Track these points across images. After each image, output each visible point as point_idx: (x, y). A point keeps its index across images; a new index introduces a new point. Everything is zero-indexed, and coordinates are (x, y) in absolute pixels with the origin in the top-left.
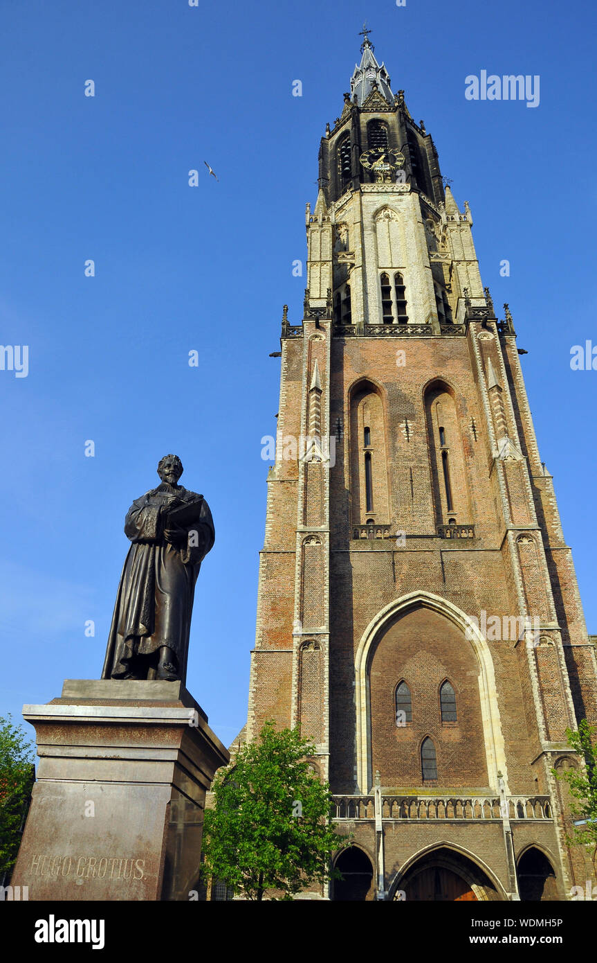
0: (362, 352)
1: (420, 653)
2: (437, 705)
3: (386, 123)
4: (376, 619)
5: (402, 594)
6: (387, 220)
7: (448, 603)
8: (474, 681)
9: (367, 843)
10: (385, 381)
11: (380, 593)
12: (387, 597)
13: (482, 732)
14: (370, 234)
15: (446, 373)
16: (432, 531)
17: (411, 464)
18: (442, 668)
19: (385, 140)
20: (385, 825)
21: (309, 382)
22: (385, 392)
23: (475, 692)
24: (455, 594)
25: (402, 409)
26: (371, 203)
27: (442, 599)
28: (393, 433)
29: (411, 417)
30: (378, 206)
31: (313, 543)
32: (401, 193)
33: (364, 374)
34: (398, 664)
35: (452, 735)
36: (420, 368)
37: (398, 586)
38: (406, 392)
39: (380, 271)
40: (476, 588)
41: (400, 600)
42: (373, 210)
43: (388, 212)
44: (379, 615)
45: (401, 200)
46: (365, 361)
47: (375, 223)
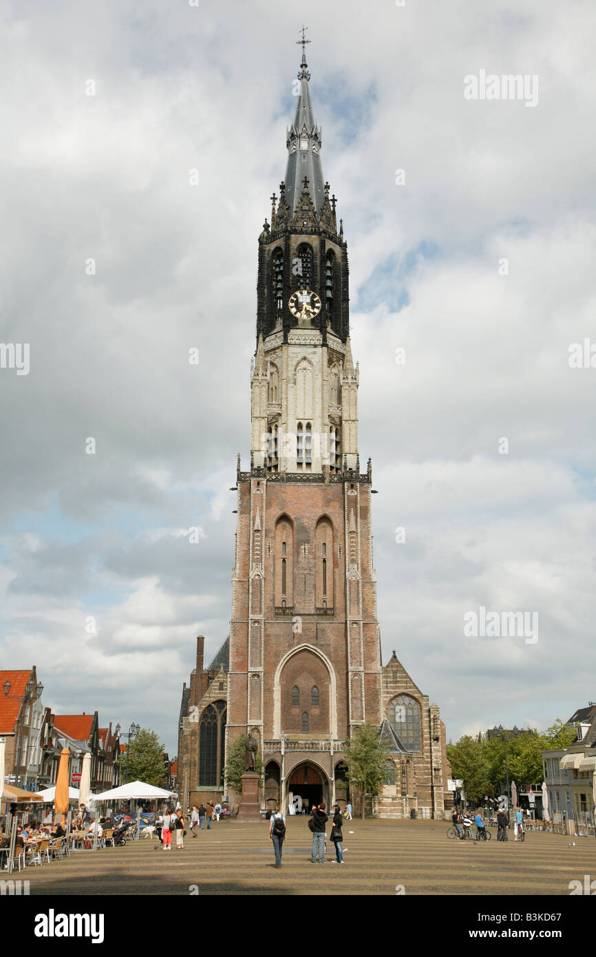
0: (284, 495)
1: (305, 674)
2: (310, 698)
3: (311, 248)
4: (285, 657)
5: (297, 645)
6: (305, 371)
7: (318, 650)
8: (327, 687)
9: (278, 759)
10: (295, 516)
11: (287, 644)
12: (290, 646)
13: (329, 710)
14: (292, 387)
15: (329, 511)
16: (313, 612)
17: (306, 572)
18: (313, 680)
19: (309, 267)
20: (285, 752)
21: (254, 524)
22: (295, 524)
23: (327, 692)
24: (322, 645)
25: (302, 537)
26: (294, 355)
27: (316, 648)
28: (297, 552)
29: (308, 541)
30: (299, 358)
31: (256, 625)
32: (315, 346)
33: (284, 511)
34: (294, 678)
35: (315, 711)
36: (315, 507)
37: (295, 641)
38: (306, 524)
39: (297, 421)
40: (331, 643)
41: (296, 648)
42: (295, 363)
43: (304, 364)
44: (286, 655)
45: (315, 353)
46: (284, 501)
47: (295, 375)
